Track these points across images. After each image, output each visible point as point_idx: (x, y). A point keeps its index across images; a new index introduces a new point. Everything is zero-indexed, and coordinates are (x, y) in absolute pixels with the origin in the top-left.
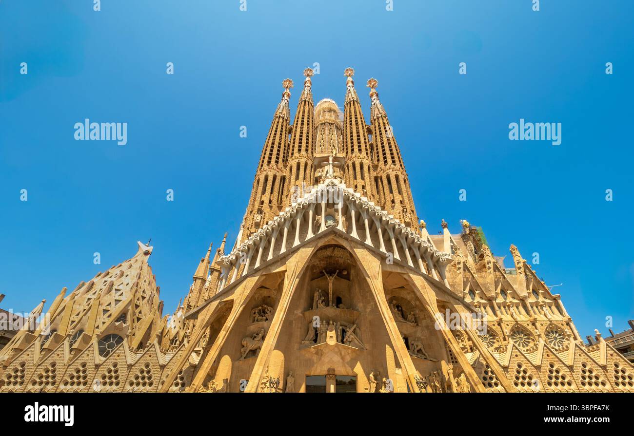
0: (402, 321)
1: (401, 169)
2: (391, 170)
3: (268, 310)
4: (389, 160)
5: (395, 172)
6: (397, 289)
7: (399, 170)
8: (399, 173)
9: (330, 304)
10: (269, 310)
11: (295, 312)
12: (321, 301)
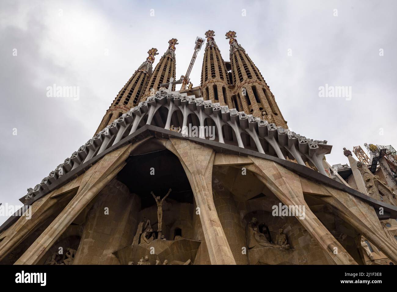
0: (266, 244)
1: (258, 81)
2: (247, 84)
3: (69, 254)
4: (245, 77)
5: (251, 84)
6: (255, 200)
7: (256, 82)
8: (256, 84)
9: (159, 236)
10: (72, 254)
11: (105, 252)
12: (144, 234)
